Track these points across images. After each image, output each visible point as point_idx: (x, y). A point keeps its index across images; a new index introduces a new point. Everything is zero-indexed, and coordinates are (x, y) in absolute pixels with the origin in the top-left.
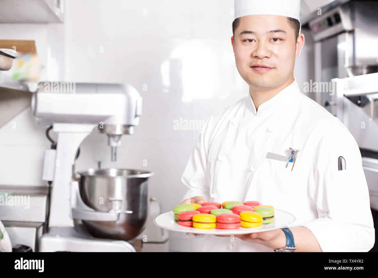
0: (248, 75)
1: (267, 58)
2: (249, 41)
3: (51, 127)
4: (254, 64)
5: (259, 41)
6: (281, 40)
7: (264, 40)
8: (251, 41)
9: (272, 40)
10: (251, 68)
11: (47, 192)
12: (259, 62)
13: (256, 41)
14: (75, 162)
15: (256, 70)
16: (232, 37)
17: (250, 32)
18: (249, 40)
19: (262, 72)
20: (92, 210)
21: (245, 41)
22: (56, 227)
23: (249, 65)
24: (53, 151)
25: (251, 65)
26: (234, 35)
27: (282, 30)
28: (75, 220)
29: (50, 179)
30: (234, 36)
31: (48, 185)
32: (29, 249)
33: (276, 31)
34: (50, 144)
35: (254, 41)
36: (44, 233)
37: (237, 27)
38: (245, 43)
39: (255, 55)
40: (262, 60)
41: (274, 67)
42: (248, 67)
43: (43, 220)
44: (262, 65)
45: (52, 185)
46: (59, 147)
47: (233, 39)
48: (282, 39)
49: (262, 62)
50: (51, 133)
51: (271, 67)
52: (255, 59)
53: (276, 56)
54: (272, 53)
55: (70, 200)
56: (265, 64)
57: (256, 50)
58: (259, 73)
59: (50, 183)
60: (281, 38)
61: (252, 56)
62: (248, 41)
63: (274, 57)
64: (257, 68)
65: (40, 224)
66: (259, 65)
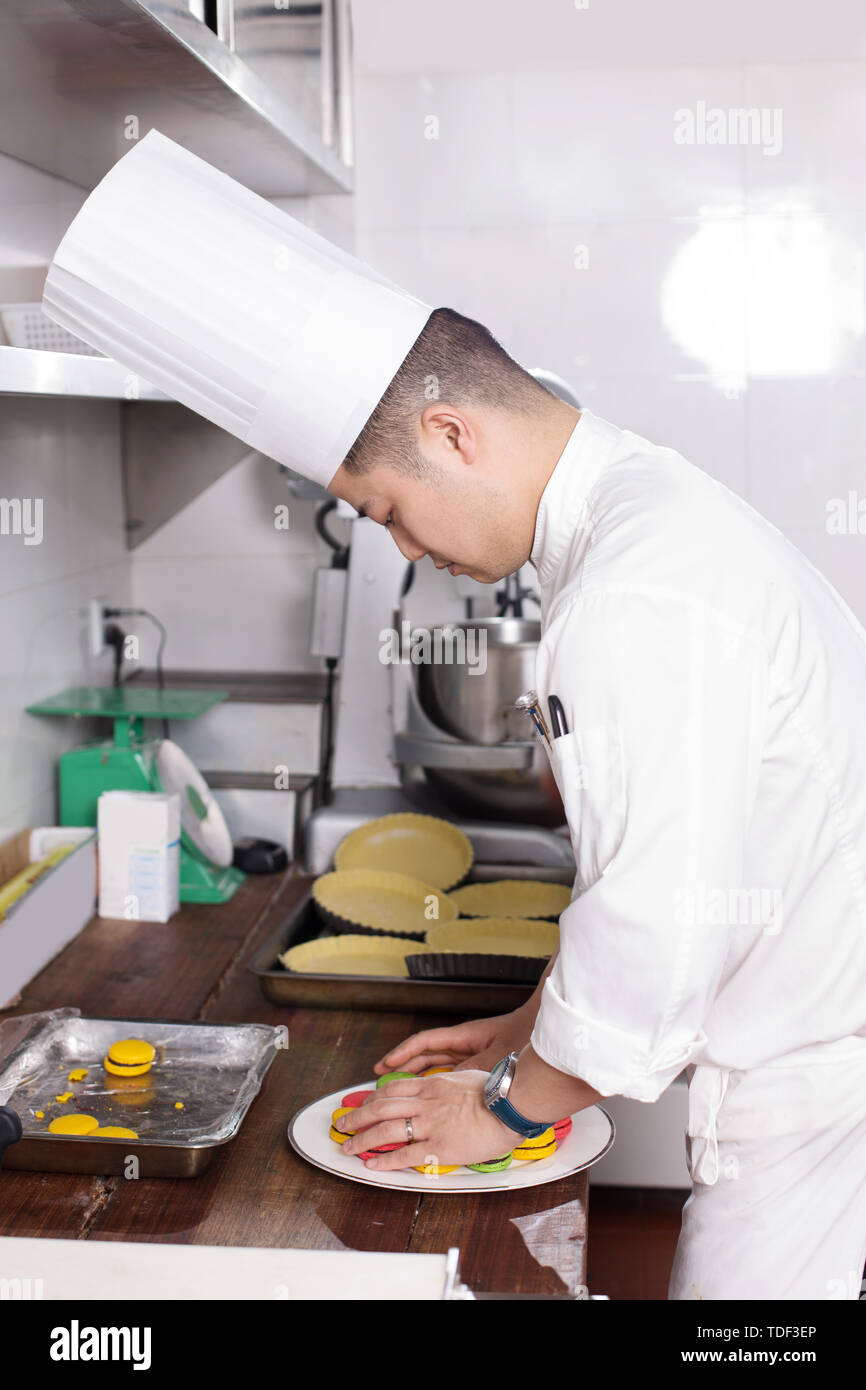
3: (331, 507)
11: (323, 692)
14: (401, 604)
20: (453, 739)
22: (353, 790)
24: (337, 575)
28: (402, 769)
29: (332, 653)
31: (324, 670)
32: (279, 851)
34: (328, 553)
36: (315, 808)
43: (313, 768)
45: (337, 671)
46: (356, 560)
50: (330, 521)
55: (390, 711)
59: (332, 663)
65: (307, 782)
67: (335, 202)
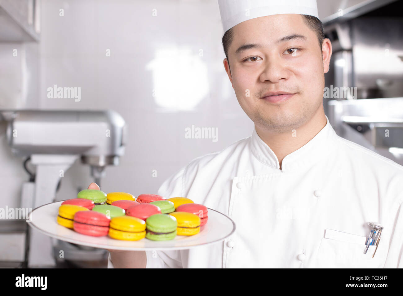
0: (258, 111)
1: (283, 80)
2: (252, 60)
3: (29, 159)
4: (265, 93)
5: (267, 57)
6: (299, 49)
7: (274, 53)
8: (254, 59)
9: (287, 53)
10: (262, 99)
12: (273, 89)
13: (262, 59)
15: (271, 101)
16: (225, 59)
17: (251, 46)
18: (251, 58)
19: (279, 102)
21: (245, 60)
23: (258, 95)
25: (260, 96)
26: (227, 56)
27: (299, 34)
30: (227, 59)
33: (290, 38)
35: (259, 59)
37: (230, 43)
38: (247, 64)
39: (264, 78)
40: (277, 84)
41: (296, 92)
42: (257, 99)
44: (278, 92)
47: (227, 63)
48: (302, 48)
49: (277, 88)
50: (29, 165)
51: (293, 92)
52: (266, 85)
53: (297, 74)
54: (290, 71)
56: (282, 90)
57: (265, 72)
58: (274, 105)
60: (300, 48)
61: (259, 80)
62: (250, 60)
63: (294, 76)
64: (271, 98)
66: (273, 93)
67: (33, 45)
